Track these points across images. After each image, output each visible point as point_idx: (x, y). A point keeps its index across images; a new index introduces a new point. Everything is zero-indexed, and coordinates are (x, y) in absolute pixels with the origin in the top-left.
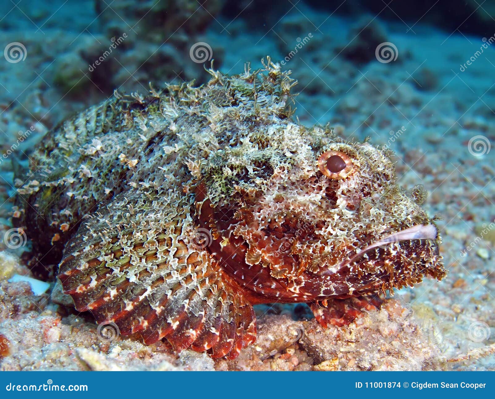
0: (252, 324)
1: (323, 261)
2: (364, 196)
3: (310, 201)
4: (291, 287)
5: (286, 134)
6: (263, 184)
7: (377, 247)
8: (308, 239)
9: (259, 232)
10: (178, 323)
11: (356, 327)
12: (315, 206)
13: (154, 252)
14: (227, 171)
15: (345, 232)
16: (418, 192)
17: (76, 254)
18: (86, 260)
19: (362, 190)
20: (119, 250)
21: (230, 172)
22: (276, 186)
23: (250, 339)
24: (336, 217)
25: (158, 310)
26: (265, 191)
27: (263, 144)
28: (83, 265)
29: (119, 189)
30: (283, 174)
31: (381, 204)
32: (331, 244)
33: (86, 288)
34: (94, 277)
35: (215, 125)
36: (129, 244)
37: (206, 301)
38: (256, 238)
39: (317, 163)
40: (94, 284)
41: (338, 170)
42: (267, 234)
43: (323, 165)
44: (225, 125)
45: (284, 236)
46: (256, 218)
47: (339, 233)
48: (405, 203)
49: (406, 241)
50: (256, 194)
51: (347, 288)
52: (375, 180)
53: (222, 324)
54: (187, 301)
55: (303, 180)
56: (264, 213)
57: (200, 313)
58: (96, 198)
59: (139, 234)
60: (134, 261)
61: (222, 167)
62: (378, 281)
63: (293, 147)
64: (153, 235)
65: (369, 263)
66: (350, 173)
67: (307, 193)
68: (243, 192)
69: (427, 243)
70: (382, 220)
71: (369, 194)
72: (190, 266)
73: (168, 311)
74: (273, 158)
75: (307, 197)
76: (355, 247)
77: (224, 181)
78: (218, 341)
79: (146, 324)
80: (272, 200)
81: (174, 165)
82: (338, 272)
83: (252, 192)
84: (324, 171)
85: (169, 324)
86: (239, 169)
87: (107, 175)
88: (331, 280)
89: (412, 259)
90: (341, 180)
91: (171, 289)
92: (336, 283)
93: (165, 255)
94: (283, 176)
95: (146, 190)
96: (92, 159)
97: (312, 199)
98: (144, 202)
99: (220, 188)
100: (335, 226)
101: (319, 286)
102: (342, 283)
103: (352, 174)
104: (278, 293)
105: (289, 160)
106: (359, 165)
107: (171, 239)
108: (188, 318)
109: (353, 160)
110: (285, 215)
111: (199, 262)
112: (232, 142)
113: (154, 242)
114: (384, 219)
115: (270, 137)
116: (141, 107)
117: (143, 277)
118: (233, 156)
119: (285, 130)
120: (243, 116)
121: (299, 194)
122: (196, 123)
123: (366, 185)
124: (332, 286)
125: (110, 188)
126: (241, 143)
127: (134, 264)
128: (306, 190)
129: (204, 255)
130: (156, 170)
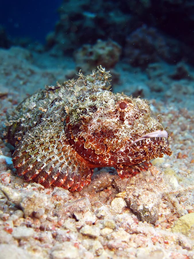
0: (88, 176)
1: (117, 146)
2: (136, 119)
3: (112, 121)
4: (105, 159)
5: (104, 95)
6: (92, 115)
7: (140, 141)
8: (111, 137)
9: (90, 135)
10: (57, 177)
11: (136, 178)
12: (114, 123)
13: (48, 147)
14: (78, 111)
15: (127, 134)
16: (159, 117)
17: (18, 150)
18: (22, 152)
19: (135, 117)
20: (34, 147)
21: (79, 111)
22: (98, 116)
23: (87, 182)
24: (123, 128)
25: (49, 173)
26: (93, 118)
27: (94, 99)
28: (20, 155)
29: (39, 122)
30: (101, 111)
31: (143, 122)
32: (120, 139)
33: (21, 165)
34: (24, 160)
35: (77, 93)
36: (38, 144)
37: (68, 167)
38: (89, 137)
39: (116, 106)
40: (24, 162)
41: (124, 108)
42: (94, 136)
43: (118, 107)
44: (80, 93)
45: (101, 136)
46: (89, 129)
47: (124, 134)
48: (153, 121)
49: (153, 138)
50: (89, 119)
51: (129, 159)
52: (141, 112)
53: (75, 176)
54: (60, 168)
55: (110, 113)
56: (93, 127)
57: (65, 172)
58: (31, 126)
59: (42, 139)
60: (40, 152)
61: (76, 109)
62: (142, 156)
63: (106, 100)
64: (48, 139)
65: (137, 147)
66: (129, 109)
67: (111, 118)
68: (83, 118)
69: (163, 139)
70: (142, 128)
71: (138, 118)
72: (62, 152)
73: (52, 173)
74: (97, 105)
75: (111, 120)
76: (131, 140)
77: (77, 115)
78: (73, 183)
79: (44, 179)
80: (96, 121)
81: (59, 110)
82: (124, 152)
83: (87, 118)
84: (118, 109)
85: (53, 178)
86: (83, 110)
87: (36, 116)
88: (121, 155)
89: (156, 145)
90: (125, 112)
91: (54, 164)
92: (124, 157)
93: (53, 148)
94: (101, 112)
95: (49, 121)
96: (31, 111)
97: (113, 121)
98: (47, 125)
99: (75, 118)
100: (122, 132)
101: (116, 158)
102: (126, 156)
103: (130, 110)
104: (100, 162)
105: (104, 105)
106: (133, 105)
107: (55, 141)
108: (61, 175)
109: (130, 104)
110: (101, 127)
111: (66, 150)
112: (82, 99)
113: (48, 142)
114: (143, 128)
115: (97, 96)
116: (53, 90)
117: (43, 159)
118: (81, 105)
119: (103, 94)
120: (88, 89)
121: (107, 119)
122: (70, 93)
123: (136, 114)
124: (122, 158)
125: (36, 121)
126: (86, 100)
127: (40, 153)
128: (111, 117)
129: (69, 147)
130: (53, 113)
